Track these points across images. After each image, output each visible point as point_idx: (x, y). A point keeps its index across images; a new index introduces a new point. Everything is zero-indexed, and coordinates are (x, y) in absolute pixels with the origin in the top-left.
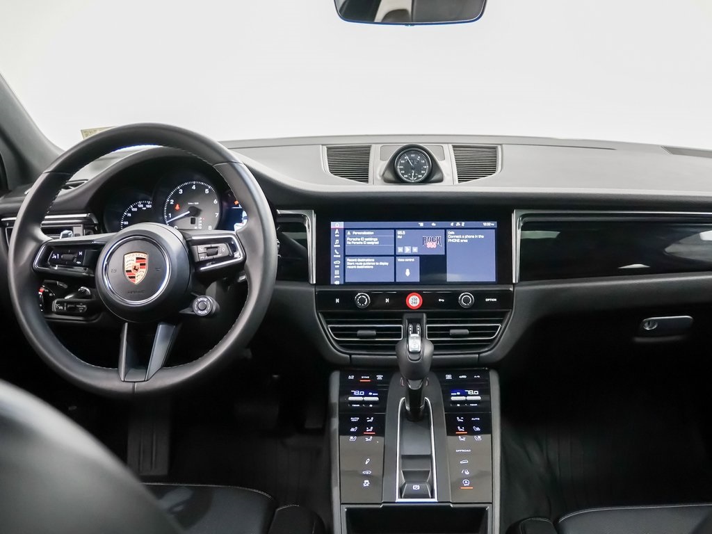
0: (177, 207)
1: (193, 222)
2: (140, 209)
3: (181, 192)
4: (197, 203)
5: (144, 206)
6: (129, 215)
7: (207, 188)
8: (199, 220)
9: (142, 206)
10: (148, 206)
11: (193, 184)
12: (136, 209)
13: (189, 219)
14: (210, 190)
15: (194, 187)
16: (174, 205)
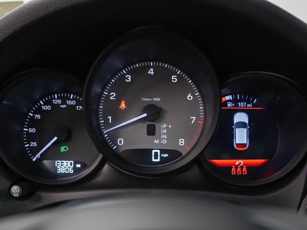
0: (123, 105)
1: (151, 131)
2: (55, 107)
3: (129, 78)
4: (159, 99)
5: (64, 103)
6: (38, 116)
7: (175, 74)
8: (163, 128)
9: (59, 101)
10: (69, 102)
11: (149, 67)
12: (48, 108)
13: (144, 127)
14: (179, 77)
15: (151, 72)
16: (118, 102)
